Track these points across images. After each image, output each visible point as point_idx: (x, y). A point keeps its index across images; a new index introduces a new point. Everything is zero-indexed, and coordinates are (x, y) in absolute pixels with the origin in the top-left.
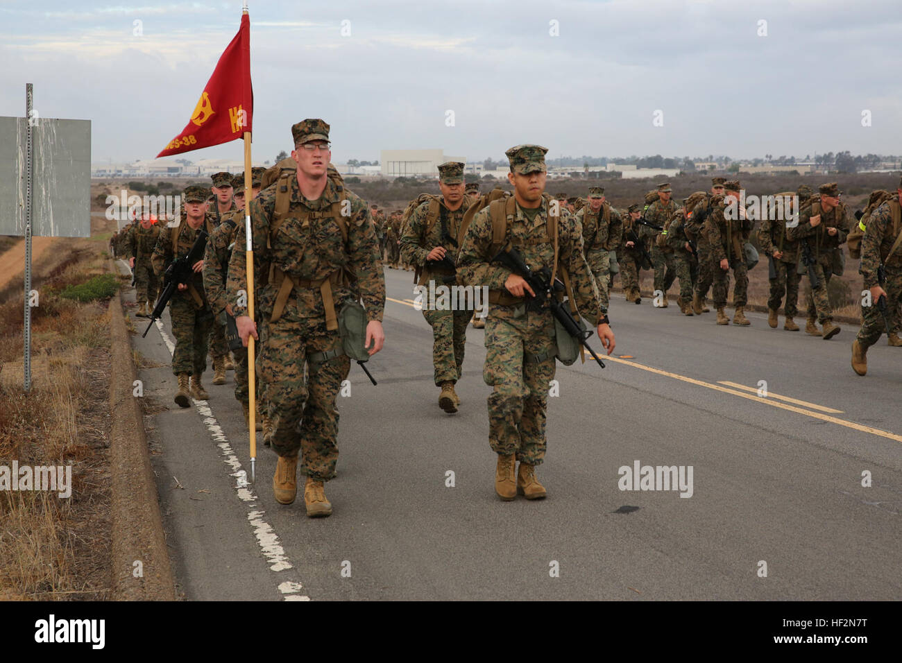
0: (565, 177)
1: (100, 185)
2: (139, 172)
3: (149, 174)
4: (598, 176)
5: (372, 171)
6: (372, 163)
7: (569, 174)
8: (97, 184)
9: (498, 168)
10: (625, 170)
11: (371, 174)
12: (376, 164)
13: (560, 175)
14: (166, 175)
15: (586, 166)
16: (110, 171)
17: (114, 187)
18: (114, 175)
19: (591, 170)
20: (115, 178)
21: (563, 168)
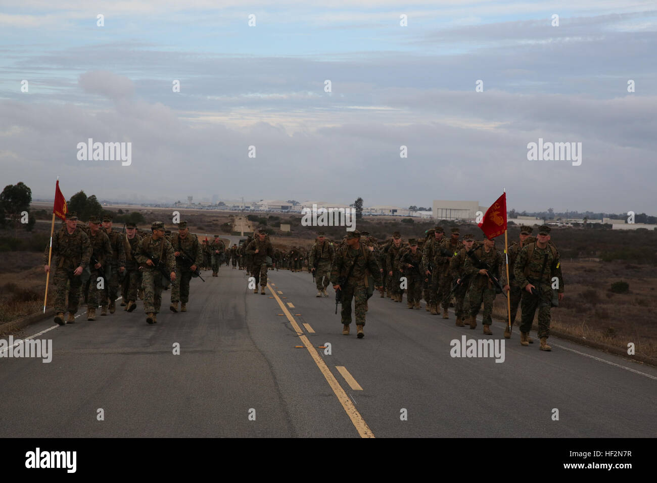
0: (568, 226)
1: (229, 216)
2: (261, 208)
3: (268, 210)
4: (592, 227)
5: (427, 215)
6: (427, 209)
7: (572, 224)
8: (228, 216)
9: (518, 217)
10: (615, 223)
11: (425, 217)
12: (430, 210)
13: (565, 224)
14: (279, 211)
15: (586, 219)
16: (242, 207)
17: (238, 218)
18: (243, 210)
19: (589, 221)
20: (244, 212)
21: (568, 220)
